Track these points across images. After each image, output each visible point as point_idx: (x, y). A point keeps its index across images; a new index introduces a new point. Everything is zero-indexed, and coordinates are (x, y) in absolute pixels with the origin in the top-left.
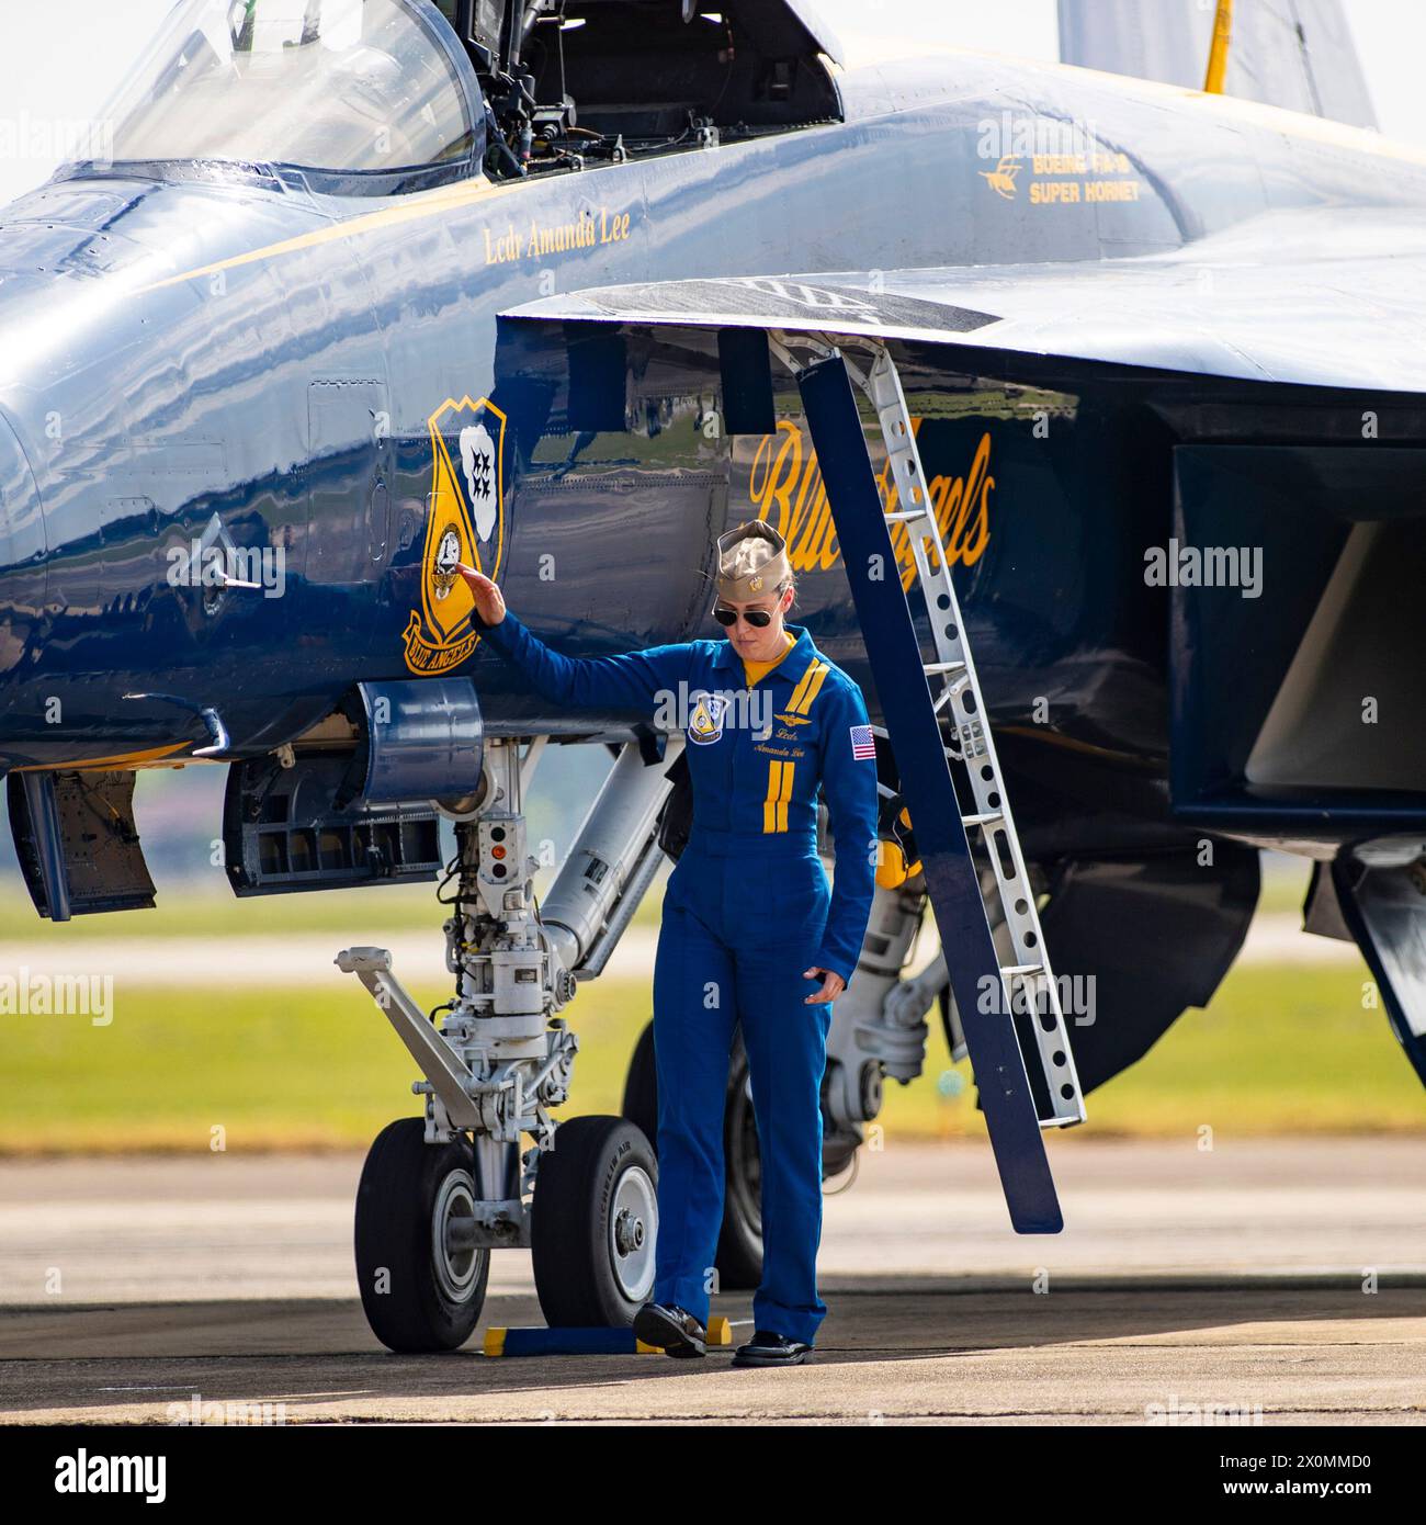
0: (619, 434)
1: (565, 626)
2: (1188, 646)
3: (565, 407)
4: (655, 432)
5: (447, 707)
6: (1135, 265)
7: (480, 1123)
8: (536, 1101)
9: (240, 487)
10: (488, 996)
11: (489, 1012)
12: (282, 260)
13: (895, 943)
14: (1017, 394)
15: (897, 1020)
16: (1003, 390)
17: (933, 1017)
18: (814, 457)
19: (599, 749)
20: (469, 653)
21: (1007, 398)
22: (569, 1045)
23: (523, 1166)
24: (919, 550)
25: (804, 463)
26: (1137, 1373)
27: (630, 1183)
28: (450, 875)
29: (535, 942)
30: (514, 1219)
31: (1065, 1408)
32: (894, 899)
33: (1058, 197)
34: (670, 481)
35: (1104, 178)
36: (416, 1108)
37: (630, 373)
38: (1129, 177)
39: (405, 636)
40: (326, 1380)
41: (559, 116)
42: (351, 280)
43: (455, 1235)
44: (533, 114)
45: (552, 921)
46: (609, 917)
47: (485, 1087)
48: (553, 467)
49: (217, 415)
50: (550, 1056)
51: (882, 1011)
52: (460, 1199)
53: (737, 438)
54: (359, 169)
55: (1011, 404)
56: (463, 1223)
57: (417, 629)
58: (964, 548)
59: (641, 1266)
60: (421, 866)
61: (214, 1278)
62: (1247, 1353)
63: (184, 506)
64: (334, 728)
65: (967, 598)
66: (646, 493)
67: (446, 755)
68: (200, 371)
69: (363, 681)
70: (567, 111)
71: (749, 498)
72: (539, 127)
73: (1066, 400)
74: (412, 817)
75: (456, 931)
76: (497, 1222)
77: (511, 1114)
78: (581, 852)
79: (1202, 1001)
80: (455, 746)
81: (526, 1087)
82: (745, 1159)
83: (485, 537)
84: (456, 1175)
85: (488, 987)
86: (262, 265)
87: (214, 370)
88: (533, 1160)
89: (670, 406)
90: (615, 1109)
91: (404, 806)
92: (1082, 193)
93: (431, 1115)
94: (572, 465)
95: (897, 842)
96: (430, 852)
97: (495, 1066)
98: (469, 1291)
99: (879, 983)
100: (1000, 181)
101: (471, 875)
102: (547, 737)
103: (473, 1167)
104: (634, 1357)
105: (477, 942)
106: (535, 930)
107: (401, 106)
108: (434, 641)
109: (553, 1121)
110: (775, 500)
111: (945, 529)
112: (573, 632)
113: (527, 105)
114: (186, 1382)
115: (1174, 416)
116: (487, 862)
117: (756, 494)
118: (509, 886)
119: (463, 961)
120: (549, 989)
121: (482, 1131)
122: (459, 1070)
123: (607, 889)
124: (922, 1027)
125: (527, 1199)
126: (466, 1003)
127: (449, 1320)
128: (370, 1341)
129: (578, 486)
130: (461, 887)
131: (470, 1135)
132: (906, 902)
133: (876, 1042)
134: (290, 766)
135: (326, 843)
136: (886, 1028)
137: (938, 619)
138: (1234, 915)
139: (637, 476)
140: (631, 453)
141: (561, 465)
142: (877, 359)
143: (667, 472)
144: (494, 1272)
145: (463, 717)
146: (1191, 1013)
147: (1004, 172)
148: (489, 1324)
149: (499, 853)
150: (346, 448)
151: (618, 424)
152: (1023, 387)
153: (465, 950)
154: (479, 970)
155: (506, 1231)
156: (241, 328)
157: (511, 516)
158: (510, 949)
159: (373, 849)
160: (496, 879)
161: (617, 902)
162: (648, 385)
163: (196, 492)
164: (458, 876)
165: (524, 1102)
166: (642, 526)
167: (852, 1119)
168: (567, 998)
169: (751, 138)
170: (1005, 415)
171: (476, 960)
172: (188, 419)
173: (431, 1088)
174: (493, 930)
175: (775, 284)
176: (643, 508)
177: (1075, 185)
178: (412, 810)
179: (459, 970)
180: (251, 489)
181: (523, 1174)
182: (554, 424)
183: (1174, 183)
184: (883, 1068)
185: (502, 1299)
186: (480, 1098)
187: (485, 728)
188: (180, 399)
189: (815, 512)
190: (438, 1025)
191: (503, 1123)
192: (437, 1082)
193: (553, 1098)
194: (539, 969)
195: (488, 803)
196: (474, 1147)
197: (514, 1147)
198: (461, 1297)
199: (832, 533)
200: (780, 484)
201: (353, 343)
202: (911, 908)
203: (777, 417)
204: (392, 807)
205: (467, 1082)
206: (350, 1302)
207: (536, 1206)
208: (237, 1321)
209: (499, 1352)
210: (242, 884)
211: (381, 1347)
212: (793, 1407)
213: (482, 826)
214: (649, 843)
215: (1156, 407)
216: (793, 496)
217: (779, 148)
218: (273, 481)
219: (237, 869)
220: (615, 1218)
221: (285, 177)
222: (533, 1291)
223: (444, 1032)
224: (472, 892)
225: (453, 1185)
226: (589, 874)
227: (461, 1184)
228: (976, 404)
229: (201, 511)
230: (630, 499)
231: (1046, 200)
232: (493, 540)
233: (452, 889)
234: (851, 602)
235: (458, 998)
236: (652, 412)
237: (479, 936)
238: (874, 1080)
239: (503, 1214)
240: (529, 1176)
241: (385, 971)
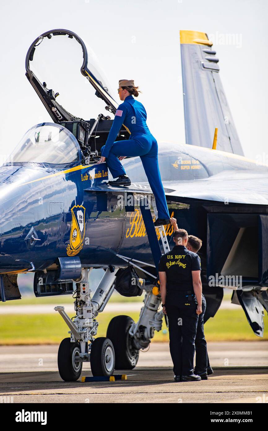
0: (106, 212)
1: (96, 247)
2: (210, 251)
3: (96, 207)
4: (112, 212)
5: (75, 262)
6: (200, 181)
7: (80, 339)
8: (91, 335)
9: (37, 222)
10: (82, 315)
11: (82, 318)
12: (45, 180)
13: (156, 305)
14: (178, 204)
15: (157, 319)
16: (176, 204)
17: (163, 319)
18: (142, 216)
19: (102, 270)
20: (79, 252)
21: (177, 205)
22: (97, 324)
23: (88, 347)
24: (161, 233)
25: (140, 217)
26: (202, 385)
27: (108, 350)
28: (75, 293)
29: (91, 305)
30: (87, 356)
31: (189, 391)
32: (156, 297)
33: (186, 168)
34: (115, 220)
35: (194, 165)
36: (69, 336)
37: (108, 200)
38: (199, 165)
39: (67, 249)
40: (53, 386)
41: (95, 154)
42: (57, 184)
43: (76, 359)
44: (90, 153)
45: (94, 301)
46: (104, 300)
47: (82, 332)
48: (94, 218)
49: (32, 209)
50: (94, 326)
51: (154, 318)
52: (77, 353)
53: (128, 212)
54: (59, 164)
55: (178, 206)
56: (77, 357)
57: (69, 248)
58: (169, 233)
59: (110, 365)
60: (70, 291)
61: (31, 368)
62: (222, 381)
63: (26, 225)
64: (54, 266)
65: (170, 242)
66: (111, 223)
67: (74, 271)
68: (29, 201)
69: (59, 257)
70: (96, 153)
71: (130, 223)
72: (91, 156)
73: (187, 205)
74: (68, 282)
75: (76, 303)
76: (84, 357)
77: (86, 337)
78: (99, 288)
79: (213, 316)
80: (76, 269)
81: (89, 332)
82: (129, 345)
83: (81, 231)
84: (76, 348)
85: (82, 314)
86: (41, 181)
87: (32, 201)
88: (90, 346)
89: (115, 207)
90: (105, 336)
91: (66, 280)
92: (190, 168)
93: (72, 337)
94: (97, 217)
95: (157, 287)
96: (71, 288)
97: (83, 328)
98: (79, 370)
99: (154, 313)
100: (175, 165)
101: (79, 293)
102: (93, 268)
103: (79, 347)
104: (109, 382)
105: (80, 305)
106: (91, 303)
107: (66, 152)
108: (72, 250)
109: (94, 338)
110: (134, 224)
111: (166, 229)
112: (97, 248)
113: (89, 152)
114: (27, 387)
115: (207, 208)
116: (82, 291)
117: (131, 222)
118: (86, 295)
119: (77, 309)
120: (93, 314)
121: (81, 340)
122: (77, 329)
123: (104, 295)
124: (161, 321)
125: (89, 353)
126: (78, 316)
127: (75, 375)
128: (60, 379)
129: (99, 221)
130: (77, 295)
131: (79, 341)
132: (158, 298)
133: (153, 324)
134: (46, 273)
135: (53, 287)
136: (155, 321)
137: (164, 246)
138: (219, 300)
139: (109, 219)
140: (108, 215)
141: (95, 217)
142: (153, 198)
143: (115, 219)
144: (83, 366)
145: (77, 264)
146: (211, 318)
147: (176, 164)
148: (83, 376)
149: (84, 289)
150: (56, 215)
151: (106, 210)
152: (180, 203)
153: (78, 307)
154: (81, 310)
155: (85, 359)
156: (37, 193)
157: (86, 227)
158: (86, 306)
159: (61, 288)
160: (84, 294)
161: (106, 298)
162: (112, 203)
163: (29, 223)
164: (77, 293)
165: (88, 335)
166: (110, 228)
167: (149, 338)
168: (97, 316)
169: (130, 158)
170: (176, 208)
171: (80, 308)
172: (27, 210)
173: (71, 332)
174: (83, 303)
175: (134, 184)
176: (110, 225)
177: (189, 166)
178: (68, 281)
179: (77, 310)
180: (39, 222)
181: (88, 348)
182: (95, 210)
183: (207, 166)
184: (154, 329)
185: (84, 371)
186: (81, 334)
187: (82, 266)
188: (26, 206)
189: (142, 226)
190: (73, 321)
191: (85, 338)
192: (73, 331)
193: (94, 334)
194: (91, 310)
195: (82, 280)
196: (80, 343)
197: (87, 343)
198: (77, 371)
199: (145, 230)
200: (135, 221)
201: (57, 196)
202: (159, 299)
203: (135, 209)
204: (65, 280)
205: (79, 331)
206: (57, 372)
207: (91, 354)
208: (36, 375)
209: (84, 381)
210: (37, 295)
211: (62, 380)
212: (139, 391)
213: (81, 284)
214: (112, 287)
215: (204, 207)
216: (138, 223)
217: (135, 160)
218: (43, 221)
219: (36, 292)
220: (105, 356)
221: (45, 165)
222: (91, 370)
223: (74, 322)
224: (79, 296)
225: (76, 350)
226: (100, 293)
227: (77, 350)
228: (171, 206)
229: (30, 226)
230: (108, 224)
231: (184, 169)
232: (83, 231)
233: (75, 295)
234: (148, 243)
235: (77, 316)
236: (112, 208)
237: (80, 304)
238: (153, 330)
239: (85, 355)
240: (90, 349)
241: (63, 311)
